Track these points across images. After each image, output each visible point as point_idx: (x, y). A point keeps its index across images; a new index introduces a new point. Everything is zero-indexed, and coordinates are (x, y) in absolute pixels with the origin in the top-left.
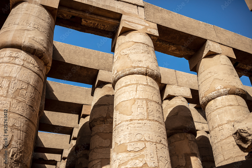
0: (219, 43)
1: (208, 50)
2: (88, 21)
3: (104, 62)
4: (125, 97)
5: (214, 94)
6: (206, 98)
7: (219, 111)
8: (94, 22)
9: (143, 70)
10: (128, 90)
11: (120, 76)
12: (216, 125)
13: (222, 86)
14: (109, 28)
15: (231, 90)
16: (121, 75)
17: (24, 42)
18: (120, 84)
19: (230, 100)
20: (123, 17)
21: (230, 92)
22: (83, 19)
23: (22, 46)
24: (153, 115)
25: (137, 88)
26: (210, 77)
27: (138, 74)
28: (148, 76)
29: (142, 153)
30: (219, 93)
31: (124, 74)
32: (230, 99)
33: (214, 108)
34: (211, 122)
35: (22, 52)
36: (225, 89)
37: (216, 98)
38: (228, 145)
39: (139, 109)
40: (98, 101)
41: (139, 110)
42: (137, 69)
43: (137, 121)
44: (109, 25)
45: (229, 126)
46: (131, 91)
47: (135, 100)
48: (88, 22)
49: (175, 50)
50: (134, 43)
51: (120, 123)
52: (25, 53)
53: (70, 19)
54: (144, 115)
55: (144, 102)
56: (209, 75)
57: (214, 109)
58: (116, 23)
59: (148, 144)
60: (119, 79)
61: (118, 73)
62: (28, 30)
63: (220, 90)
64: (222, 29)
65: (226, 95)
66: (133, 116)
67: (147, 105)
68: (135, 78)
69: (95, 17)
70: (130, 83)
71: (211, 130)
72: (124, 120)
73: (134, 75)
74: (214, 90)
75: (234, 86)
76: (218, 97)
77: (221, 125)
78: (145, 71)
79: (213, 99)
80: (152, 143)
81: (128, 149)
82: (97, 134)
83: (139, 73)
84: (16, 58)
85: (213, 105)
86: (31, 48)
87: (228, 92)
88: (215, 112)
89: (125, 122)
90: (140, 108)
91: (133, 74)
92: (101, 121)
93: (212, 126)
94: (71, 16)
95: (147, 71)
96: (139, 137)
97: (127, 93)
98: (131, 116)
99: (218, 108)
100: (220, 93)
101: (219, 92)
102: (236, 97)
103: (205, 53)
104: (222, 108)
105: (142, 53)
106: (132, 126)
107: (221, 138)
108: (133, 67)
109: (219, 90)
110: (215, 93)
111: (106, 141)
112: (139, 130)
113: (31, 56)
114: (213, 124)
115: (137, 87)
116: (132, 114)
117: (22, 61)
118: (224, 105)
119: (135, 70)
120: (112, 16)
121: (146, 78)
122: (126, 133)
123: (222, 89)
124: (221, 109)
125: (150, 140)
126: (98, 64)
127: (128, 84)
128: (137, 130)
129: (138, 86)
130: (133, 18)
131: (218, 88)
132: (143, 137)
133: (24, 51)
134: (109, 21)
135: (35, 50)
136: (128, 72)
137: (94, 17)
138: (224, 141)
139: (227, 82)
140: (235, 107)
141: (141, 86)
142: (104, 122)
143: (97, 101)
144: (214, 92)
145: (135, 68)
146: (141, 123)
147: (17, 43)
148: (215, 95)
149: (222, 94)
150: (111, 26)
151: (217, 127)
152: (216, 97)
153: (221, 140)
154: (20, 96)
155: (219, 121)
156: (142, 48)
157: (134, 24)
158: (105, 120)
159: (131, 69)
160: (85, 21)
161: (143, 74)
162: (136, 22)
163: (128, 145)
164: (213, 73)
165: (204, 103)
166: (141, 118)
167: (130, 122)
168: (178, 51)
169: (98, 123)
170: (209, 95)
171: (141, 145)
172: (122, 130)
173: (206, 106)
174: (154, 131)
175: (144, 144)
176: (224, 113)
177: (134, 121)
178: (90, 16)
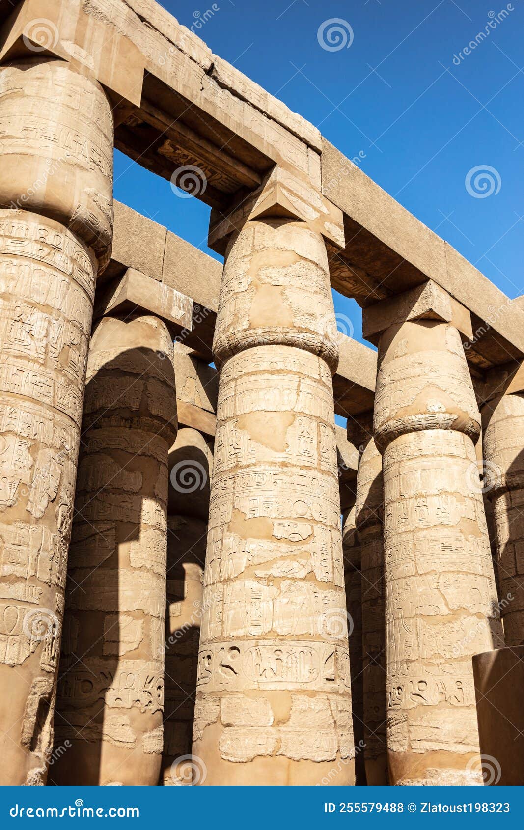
0: (450, 294)
1: (428, 308)
2: (178, 149)
3: (142, 248)
4: (268, 400)
5: (420, 419)
6: (400, 423)
7: (424, 462)
8: (193, 156)
9: (316, 341)
10: (278, 385)
11: (256, 341)
12: (412, 493)
13: (442, 407)
14: (222, 183)
15: (460, 420)
16: (261, 339)
17: (77, 207)
18: (254, 360)
19: (451, 444)
20: (278, 174)
21: (455, 424)
22: (169, 141)
23: (73, 217)
24: (327, 461)
25: (299, 385)
26: (419, 376)
27: (304, 348)
28: (322, 358)
29: (306, 547)
30: (432, 421)
31: (271, 338)
32: (451, 441)
33: (413, 452)
34: (397, 483)
35: (69, 233)
36: (447, 416)
37: (423, 431)
38: (431, 544)
39: (302, 439)
40: (116, 358)
41: (304, 444)
42: (304, 334)
43: (296, 470)
44: (226, 177)
45: (441, 501)
46: (286, 389)
47: (294, 415)
48: (177, 152)
49: (347, 279)
50: (297, 257)
51: (255, 465)
52: (75, 240)
53: (135, 127)
54: (313, 457)
55: (314, 424)
56: (418, 370)
57: (414, 454)
58: (253, 181)
59: (317, 529)
60: (251, 345)
61: (251, 331)
62: (81, 167)
63: (437, 416)
64: (459, 255)
65: (446, 429)
66: (289, 456)
67: (319, 433)
68: (296, 357)
69: (209, 149)
70: (283, 368)
71: (394, 499)
72: (265, 460)
73: (294, 348)
74: (422, 411)
75: (466, 412)
76: (427, 428)
77: (422, 496)
78: (320, 345)
79: (415, 430)
80: (324, 528)
81: (276, 533)
82: (107, 451)
83: (306, 346)
84: (56, 248)
85: (411, 445)
86: (91, 227)
87: (451, 423)
88: (414, 462)
89: (267, 466)
90: (305, 438)
91: (291, 344)
92: (122, 418)
93: (400, 493)
94: (140, 122)
95: (324, 347)
96: (300, 509)
97: (276, 391)
98: (283, 454)
99: (422, 453)
100: (434, 421)
101: (433, 418)
102: (464, 438)
103: (418, 309)
104: (433, 458)
105: (316, 292)
106: (286, 478)
107: (416, 525)
108: (295, 327)
109: (434, 413)
110: (425, 419)
111: (132, 475)
112: (301, 492)
113: (85, 249)
114: (403, 487)
115: (300, 381)
116: (287, 450)
117: (69, 262)
118: (439, 452)
119: (300, 337)
120: (248, 159)
121: (319, 362)
122: (271, 493)
123: (443, 413)
124: (430, 459)
125: (321, 519)
126: (126, 249)
127: (279, 369)
128: (297, 491)
129: (302, 380)
130: (298, 181)
131: (433, 408)
132: (309, 512)
133: (71, 230)
134: (237, 171)
135: (98, 233)
136: (280, 338)
137: (207, 148)
138: (425, 532)
139: (455, 400)
140: (459, 462)
141: (307, 383)
142: (131, 422)
143: (111, 357)
144: (423, 416)
145: (299, 330)
146: (307, 476)
147: (60, 205)
148: (423, 422)
149: (438, 426)
150: (229, 178)
151: (411, 498)
152: (424, 428)
153: (418, 529)
154: (70, 365)
155: (420, 485)
156: (315, 278)
157: (300, 201)
158: (136, 419)
159: (291, 331)
160: (172, 146)
161: (313, 351)
162: (302, 196)
163: (275, 525)
164: (427, 368)
165: (389, 433)
166: (307, 464)
167: (281, 470)
168: (351, 282)
169: (114, 423)
170: (410, 418)
171: (304, 529)
172: (259, 484)
173: (392, 441)
174: (328, 499)
175: (310, 528)
176: (434, 470)
177: (290, 469)
178: (197, 142)
